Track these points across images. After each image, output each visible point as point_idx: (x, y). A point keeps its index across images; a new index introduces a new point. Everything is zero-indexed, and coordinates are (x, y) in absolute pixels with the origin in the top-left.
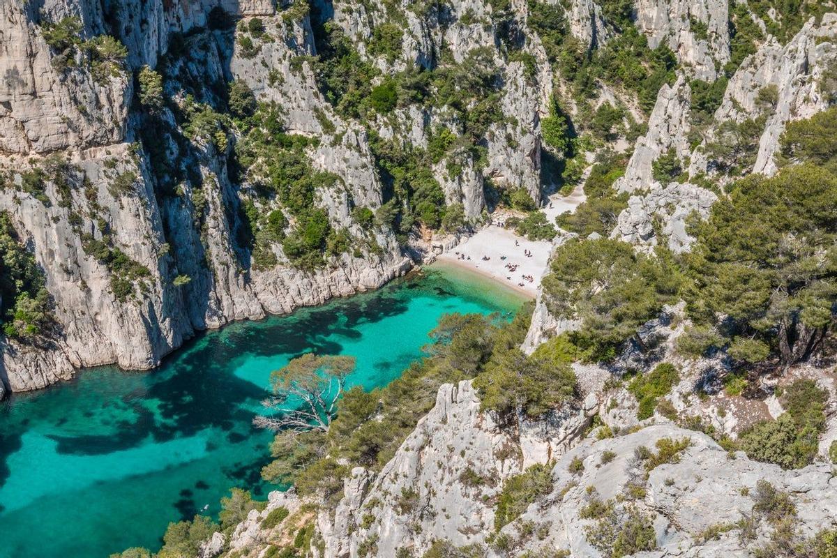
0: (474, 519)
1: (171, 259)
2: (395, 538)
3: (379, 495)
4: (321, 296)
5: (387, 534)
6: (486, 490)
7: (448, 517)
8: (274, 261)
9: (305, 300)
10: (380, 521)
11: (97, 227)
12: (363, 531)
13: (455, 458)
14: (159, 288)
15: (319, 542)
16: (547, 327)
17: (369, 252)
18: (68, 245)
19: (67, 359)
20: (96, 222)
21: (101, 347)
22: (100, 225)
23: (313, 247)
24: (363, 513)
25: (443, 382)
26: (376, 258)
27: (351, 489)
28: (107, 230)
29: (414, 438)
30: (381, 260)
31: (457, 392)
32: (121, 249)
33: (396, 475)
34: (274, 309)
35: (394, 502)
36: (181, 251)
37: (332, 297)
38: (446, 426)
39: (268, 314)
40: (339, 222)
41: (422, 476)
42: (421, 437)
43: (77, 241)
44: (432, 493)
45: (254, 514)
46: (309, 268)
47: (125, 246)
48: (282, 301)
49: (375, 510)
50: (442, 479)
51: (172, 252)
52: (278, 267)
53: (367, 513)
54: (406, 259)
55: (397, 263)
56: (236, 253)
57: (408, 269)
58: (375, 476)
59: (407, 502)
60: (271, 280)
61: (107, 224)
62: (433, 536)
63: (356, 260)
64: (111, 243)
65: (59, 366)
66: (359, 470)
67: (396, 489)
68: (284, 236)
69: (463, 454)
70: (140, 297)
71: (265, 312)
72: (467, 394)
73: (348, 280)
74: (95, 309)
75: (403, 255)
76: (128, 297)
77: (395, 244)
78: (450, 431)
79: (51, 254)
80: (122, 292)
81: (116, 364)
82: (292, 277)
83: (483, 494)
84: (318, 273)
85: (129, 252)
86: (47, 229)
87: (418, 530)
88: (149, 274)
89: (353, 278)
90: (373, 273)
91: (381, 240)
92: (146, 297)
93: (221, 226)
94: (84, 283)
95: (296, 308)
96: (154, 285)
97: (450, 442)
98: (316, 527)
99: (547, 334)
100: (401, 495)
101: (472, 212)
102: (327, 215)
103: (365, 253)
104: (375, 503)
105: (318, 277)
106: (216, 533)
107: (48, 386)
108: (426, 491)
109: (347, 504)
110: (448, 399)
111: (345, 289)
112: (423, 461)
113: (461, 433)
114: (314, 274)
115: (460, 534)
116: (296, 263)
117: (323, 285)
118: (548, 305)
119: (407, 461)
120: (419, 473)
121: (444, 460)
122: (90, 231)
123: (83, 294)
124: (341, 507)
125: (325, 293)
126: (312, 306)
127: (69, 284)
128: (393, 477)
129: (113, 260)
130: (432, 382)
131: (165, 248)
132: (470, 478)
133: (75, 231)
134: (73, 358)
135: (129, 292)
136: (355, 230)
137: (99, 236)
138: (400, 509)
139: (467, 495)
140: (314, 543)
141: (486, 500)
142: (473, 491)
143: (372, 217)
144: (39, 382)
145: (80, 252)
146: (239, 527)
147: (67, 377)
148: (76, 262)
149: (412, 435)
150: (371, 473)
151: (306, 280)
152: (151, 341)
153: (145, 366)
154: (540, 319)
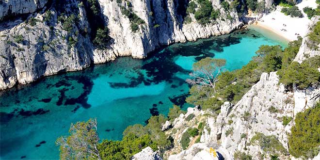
0: (273, 126)
1: (152, 18)
2: (240, 130)
3: (235, 113)
4: (208, 35)
5: (237, 128)
6: (279, 115)
7: (262, 124)
8: (191, 21)
9: (202, 36)
10: (235, 123)
11: (127, 4)
12: (228, 126)
13: (267, 102)
14: (148, 28)
15: (208, 128)
16: (306, 53)
17: (227, 19)
18: (116, 10)
19: (114, 52)
20: (126, 2)
21: (126, 49)
22: (128, 3)
23: (206, 16)
24: (228, 119)
25: (263, 72)
26: (229, 22)
27: (224, 109)
28: (130, 5)
29: (250, 93)
30: (231, 22)
31: (269, 76)
32: (135, 13)
33: (243, 106)
34: (190, 39)
35: (241, 116)
36: (156, 15)
37: (211, 35)
38: (264, 89)
39: (187, 41)
40: (216, 7)
41: (252, 107)
42: (253, 92)
43: (119, 9)
44: (256, 114)
45: (182, 115)
46: (203, 24)
47: (136, 12)
48: (193, 36)
49: (233, 119)
50: (261, 109)
51: (154, 15)
52: (192, 23)
53: (230, 119)
54: (241, 22)
55: (238, 23)
56: (177, 17)
57: (241, 26)
58: (233, 106)
59: (246, 116)
60: (189, 28)
61: (130, 3)
62: (256, 131)
63: (222, 21)
64: (131, 10)
65: (110, 55)
66: (227, 103)
67: (242, 111)
68: (195, 11)
69: (270, 100)
70: (141, 31)
71: (187, 40)
72: (273, 77)
73: (218, 29)
74: (124, 35)
75: (240, 21)
76: (137, 31)
77: (237, 16)
78: (265, 91)
79: (110, 13)
80: (135, 29)
81: (131, 56)
82: (197, 27)
83: (277, 116)
84: (207, 26)
85: (138, 14)
86: (109, 4)
87: (250, 128)
88: (144, 23)
89: (220, 28)
90: (228, 27)
91: (232, 15)
92: (143, 31)
93: (172, 6)
94: (121, 25)
95: (198, 39)
96: (146, 27)
97: (265, 96)
98: (206, 122)
99: (306, 56)
100: (244, 114)
101: (268, 5)
102: (212, 4)
103: (225, 19)
104: (233, 116)
105: (207, 27)
106: (167, 121)
107: (107, 62)
108: (254, 113)
109: (222, 115)
110: (265, 78)
111: (217, 33)
112: (253, 101)
113: (270, 92)
114: (205, 26)
115: (267, 131)
116: (199, 21)
117: (209, 31)
118: (308, 44)
119: (247, 101)
120: (251, 106)
121: (262, 102)
122: (124, 6)
123: (120, 29)
124: (219, 116)
125: (209, 34)
126: (204, 39)
127: (116, 25)
128: (241, 106)
129: (132, 17)
130: (259, 72)
131: (151, 13)
132: (272, 110)
133: (118, 5)
134: (116, 53)
135: (137, 29)
136: (222, 10)
137: (127, 7)
138: (243, 119)
139: (270, 116)
140: (206, 128)
141: (279, 118)
142: (273, 115)
143: (229, 5)
144: (103, 60)
145: (120, 13)
146: (176, 119)
147: (113, 59)
148: (118, 17)
149: (250, 91)
150: (232, 104)
151: (202, 28)
152: (144, 48)
153: (141, 57)
154: (303, 50)
